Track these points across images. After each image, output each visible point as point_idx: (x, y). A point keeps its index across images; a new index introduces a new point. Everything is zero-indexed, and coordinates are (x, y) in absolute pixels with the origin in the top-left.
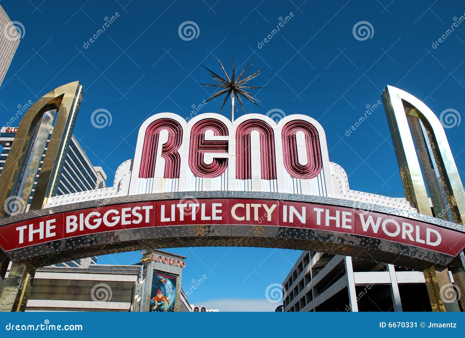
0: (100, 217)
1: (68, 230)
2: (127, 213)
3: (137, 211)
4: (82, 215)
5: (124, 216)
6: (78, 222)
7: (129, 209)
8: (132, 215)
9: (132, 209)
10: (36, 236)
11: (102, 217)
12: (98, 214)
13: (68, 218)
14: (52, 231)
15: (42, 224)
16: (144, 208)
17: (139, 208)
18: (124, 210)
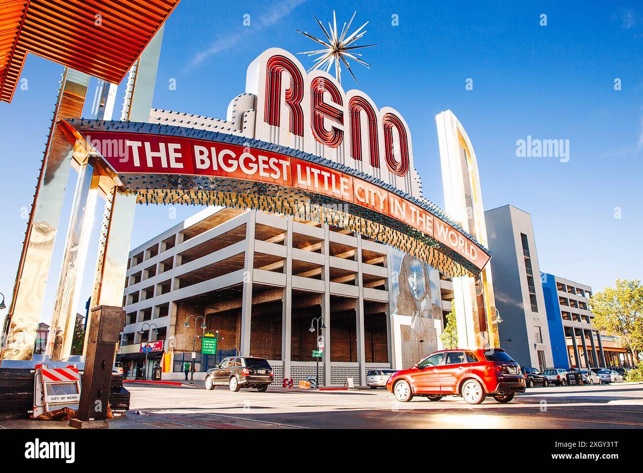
0: (235, 159)
1: (199, 166)
2: (265, 162)
3: (274, 163)
4: (213, 149)
5: (262, 166)
6: (210, 157)
7: (266, 158)
8: (269, 166)
9: (269, 160)
10: (157, 160)
11: (237, 158)
12: (234, 155)
13: (197, 148)
14: (178, 160)
15: (162, 146)
16: (281, 162)
17: (276, 161)
18: (261, 158)
